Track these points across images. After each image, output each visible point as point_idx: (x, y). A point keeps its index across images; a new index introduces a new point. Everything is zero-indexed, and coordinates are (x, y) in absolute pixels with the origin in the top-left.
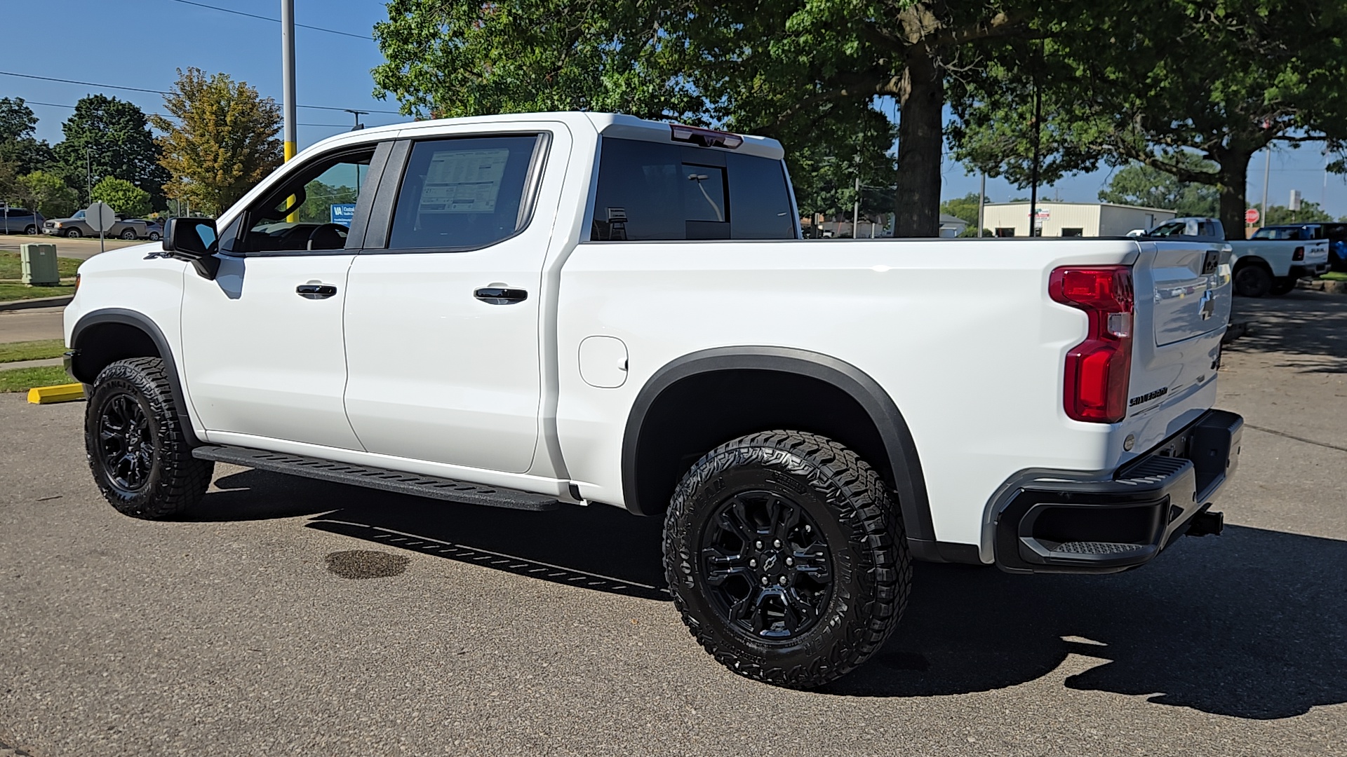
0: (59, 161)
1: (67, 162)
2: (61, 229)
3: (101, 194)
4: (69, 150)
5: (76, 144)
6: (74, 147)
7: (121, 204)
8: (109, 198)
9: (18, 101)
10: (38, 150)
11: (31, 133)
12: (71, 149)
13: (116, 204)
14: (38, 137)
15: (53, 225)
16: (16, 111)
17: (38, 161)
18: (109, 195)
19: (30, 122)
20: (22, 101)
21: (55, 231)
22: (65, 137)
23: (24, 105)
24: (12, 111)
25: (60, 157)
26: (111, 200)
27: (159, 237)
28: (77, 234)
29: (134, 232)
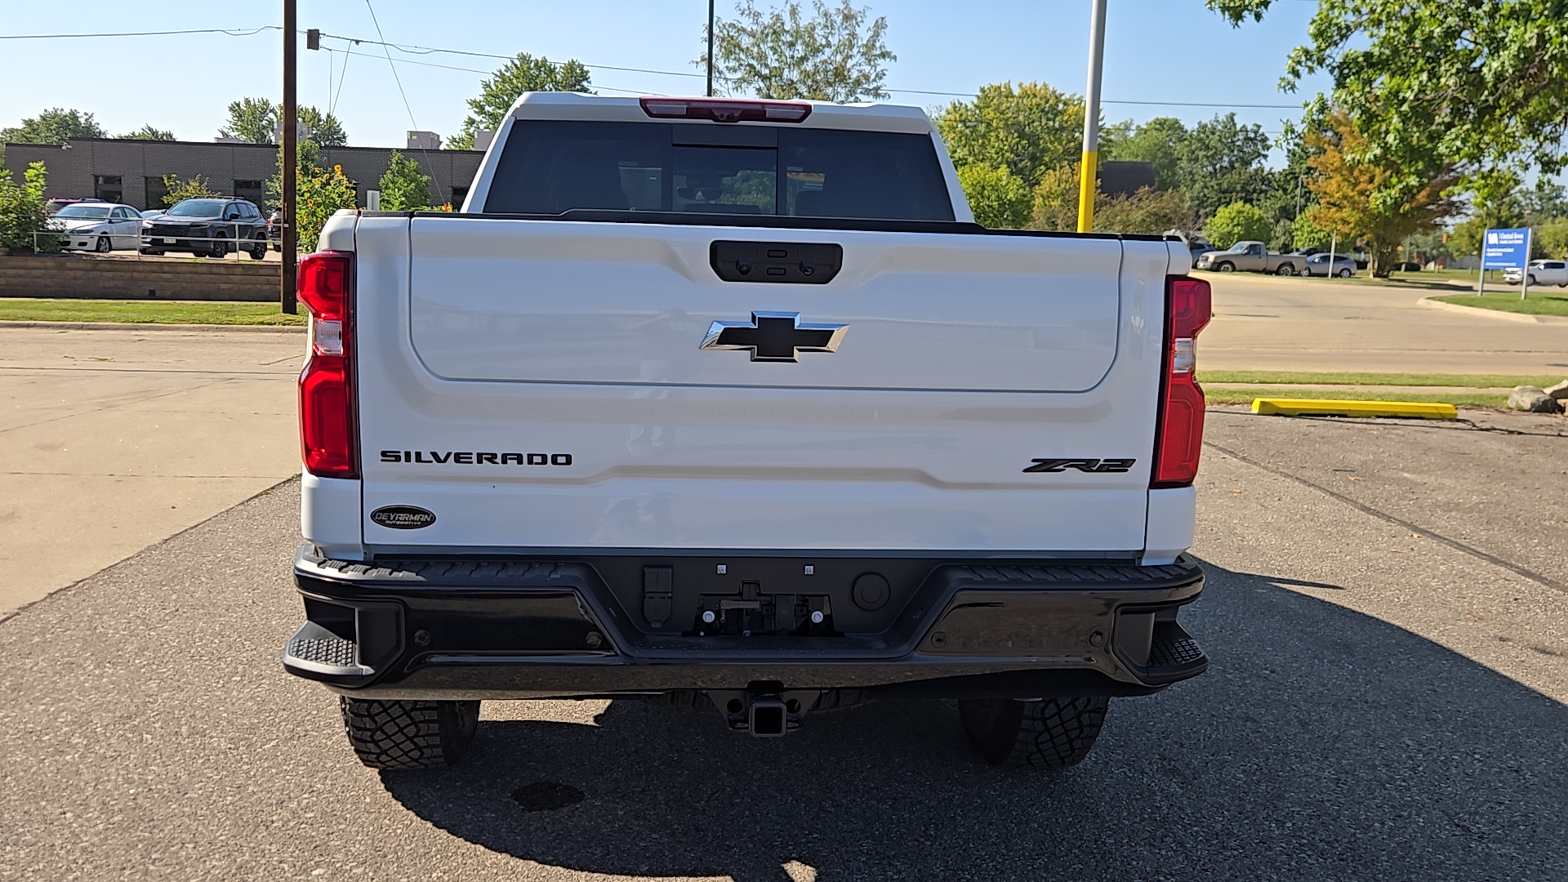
0: (1278, 190)
1: (1285, 190)
2: (1214, 263)
3: (1302, 226)
4: (1289, 178)
5: (1297, 170)
6: (1294, 174)
7: (1322, 237)
8: (1309, 229)
9: (1255, 128)
10: (1263, 180)
11: (1263, 161)
12: (1291, 176)
13: (1316, 236)
14: (1267, 166)
15: (1207, 258)
16: (1251, 139)
17: (1262, 191)
18: (1310, 226)
19: (1264, 149)
20: (1259, 127)
21: (1208, 265)
22: (1288, 163)
23: (1261, 132)
24: (1247, 139)
25: (1279, 186)
26: (1312, 232)
27: (1351, 274)
28: (1230, 269)
29: (1292, 266)
